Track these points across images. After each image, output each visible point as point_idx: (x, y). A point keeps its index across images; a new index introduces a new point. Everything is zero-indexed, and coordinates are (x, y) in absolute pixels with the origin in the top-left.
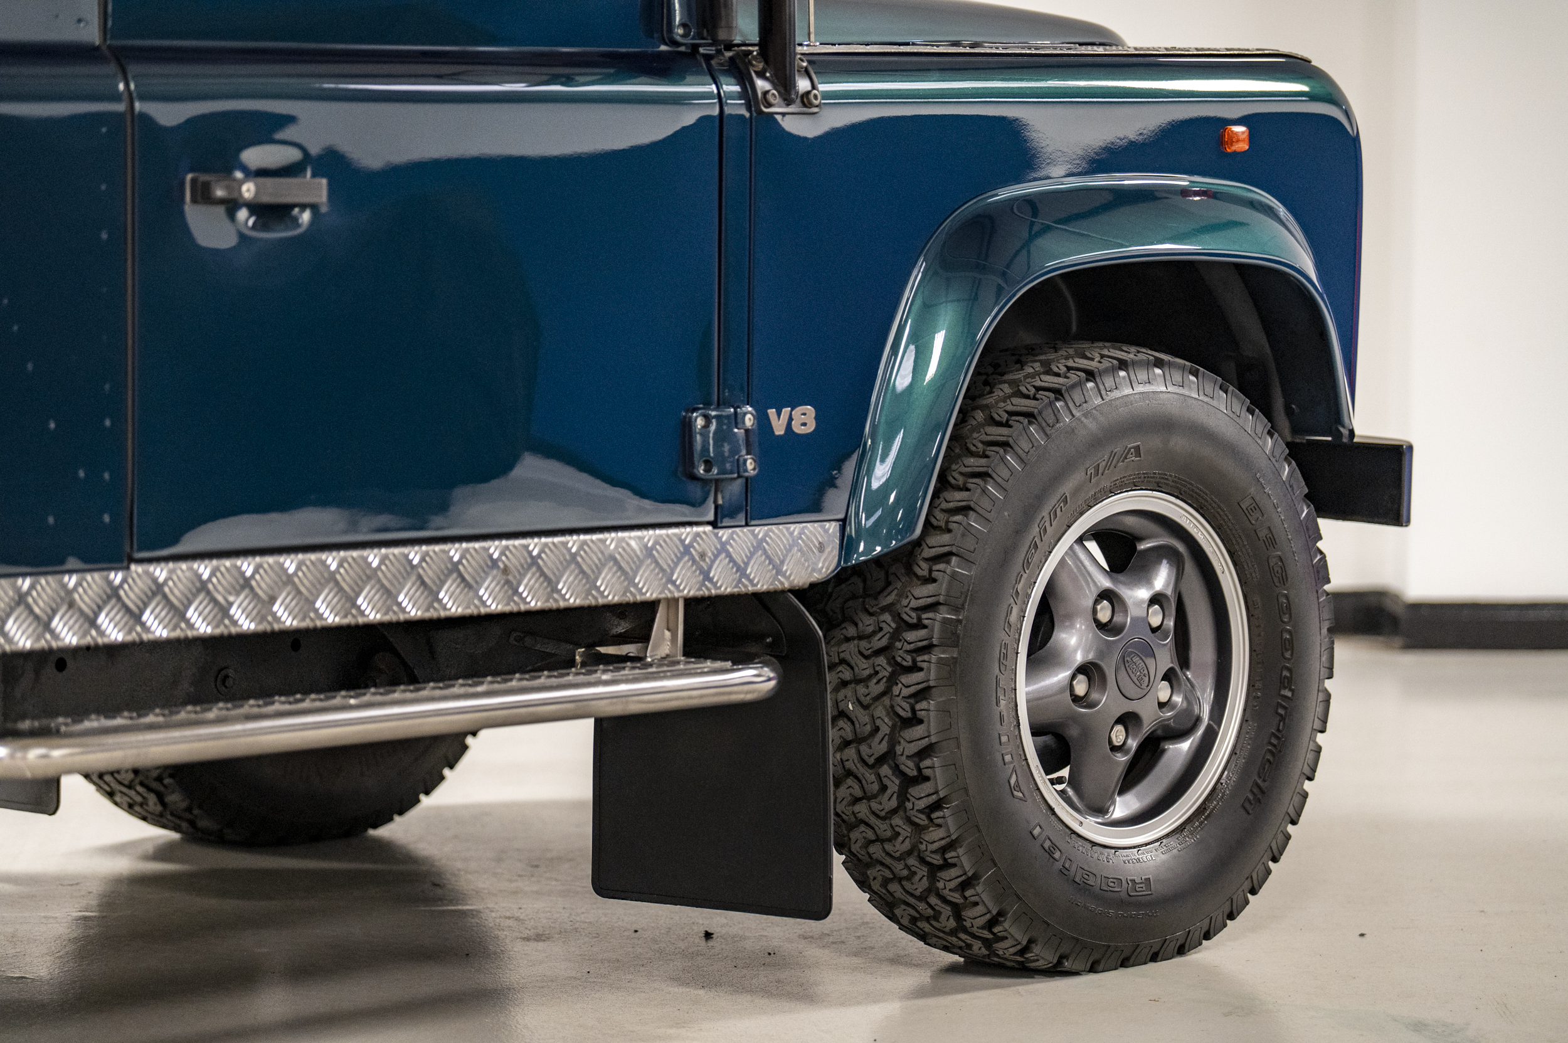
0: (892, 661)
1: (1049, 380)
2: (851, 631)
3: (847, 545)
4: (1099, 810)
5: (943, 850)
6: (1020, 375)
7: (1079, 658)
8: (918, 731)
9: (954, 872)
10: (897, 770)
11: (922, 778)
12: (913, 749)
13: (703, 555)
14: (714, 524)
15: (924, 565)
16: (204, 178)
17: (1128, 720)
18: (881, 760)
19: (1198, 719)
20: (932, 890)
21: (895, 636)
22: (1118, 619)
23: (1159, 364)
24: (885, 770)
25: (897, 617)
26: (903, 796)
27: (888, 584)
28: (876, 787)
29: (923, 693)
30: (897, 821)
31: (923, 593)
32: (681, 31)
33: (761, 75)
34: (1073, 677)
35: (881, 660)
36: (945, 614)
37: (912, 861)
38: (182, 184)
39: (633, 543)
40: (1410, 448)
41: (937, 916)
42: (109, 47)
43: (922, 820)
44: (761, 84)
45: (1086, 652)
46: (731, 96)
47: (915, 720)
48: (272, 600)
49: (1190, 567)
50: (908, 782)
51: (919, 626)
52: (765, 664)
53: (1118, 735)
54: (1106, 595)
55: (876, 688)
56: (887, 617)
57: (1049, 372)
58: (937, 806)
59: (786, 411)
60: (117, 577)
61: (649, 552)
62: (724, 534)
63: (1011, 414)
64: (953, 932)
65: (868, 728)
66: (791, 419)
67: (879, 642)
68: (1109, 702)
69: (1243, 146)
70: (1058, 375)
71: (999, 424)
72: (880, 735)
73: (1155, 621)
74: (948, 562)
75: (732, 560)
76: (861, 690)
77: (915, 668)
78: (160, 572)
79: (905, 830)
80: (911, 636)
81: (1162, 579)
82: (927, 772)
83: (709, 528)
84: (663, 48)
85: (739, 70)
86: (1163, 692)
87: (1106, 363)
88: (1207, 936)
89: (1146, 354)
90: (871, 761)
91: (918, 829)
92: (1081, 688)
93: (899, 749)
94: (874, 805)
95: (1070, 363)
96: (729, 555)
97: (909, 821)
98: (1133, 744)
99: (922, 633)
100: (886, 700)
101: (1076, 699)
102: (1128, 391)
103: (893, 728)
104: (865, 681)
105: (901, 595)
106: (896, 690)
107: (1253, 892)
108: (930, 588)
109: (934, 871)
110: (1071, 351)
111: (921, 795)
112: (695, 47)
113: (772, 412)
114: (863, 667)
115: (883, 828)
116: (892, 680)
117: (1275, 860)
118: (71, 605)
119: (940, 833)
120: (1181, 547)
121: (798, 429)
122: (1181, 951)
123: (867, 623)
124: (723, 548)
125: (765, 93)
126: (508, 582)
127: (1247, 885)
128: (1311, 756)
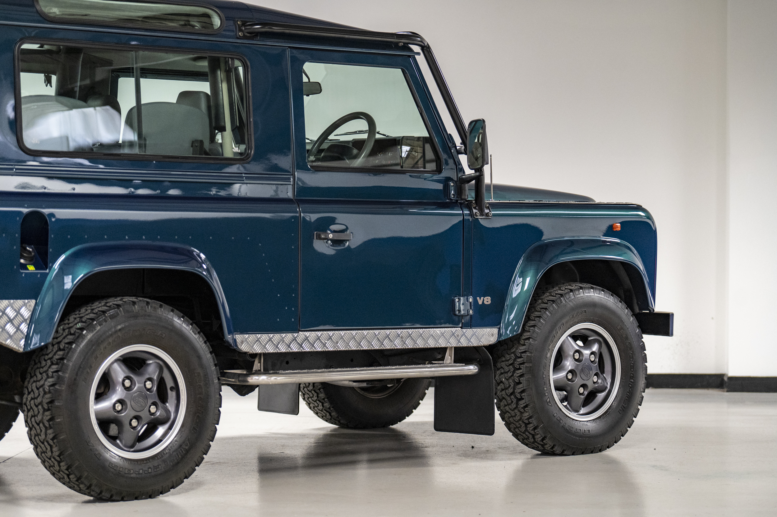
0: (514, 367)
1: (560, 292)
2: (504, 359)
3: (500, 335)
4: (577, 411)
5: (528, 419)
6: (552, 290)
7: (570, 368)
8: (521, 386)
9: (531, 425)
10: (516, 397)
11: (522, 399)
12: (519, 391)
13: (458, 336)
14: (461, 328)
15: (522, 341)
16: (319, 233)
17: (584, 386)
18: (511, 394)
19: (606, 388)
20: (526, 430)
21: (515, 360)
22: (581, 358)
23: (592, 288)
24: (512, 397)
25: (515, 355)
26: (517, 404)
27: (513, 346)
28: (510, 402)
29: (522, 376)
30: (516, 411)
31: (522, 348)
32: (452, 196)
33: (475, 208)
34: (567, 373)
35: (511, 367)
36: (528, 354)
37: (520, 422)
38: (314, 234)
39: (438, 332)
40: (673, 314)
41: (528, 438)
42: (295, 199)
43: (522, 410)
44: (474, 211)
45: (571, 366)
46: (466, 215)
47: (520, 383)
48: (337, 343)
49: (604, 345)
50: (519, 400)
51: (521, 357)
52: (476, 365)
53: (581, 390)
54: (577, 351)
55: (510, 374)
56: (513, 355)
57: (560, 290)
58: (526, 406)
59: (482, 298)
60: (296, 335)
61: (442, 334)
62: (464, 330)
63: (548, 300)
64: (533, 443)
65: (508, 385)
66: (484, 300)
67: (511, 362)
68: (578, 381)
69: (619, 229)
70: (562, 290)
71: (545, 303)
72: (511, 387)
73: (593, 359)
74: (529, 340)
75: (466, 337)
76: (506, 375)
77: (520, 369)
78: (307, 334)
79: (518, 414)
80: (519, 360)
81: (595, 348)
82: (523, 397)
83: (460, 329)
84: (447, 201)
85: (469, 207)
86: (595, 379)
87: (576, 287)
88: (608, 447)
89: (590, 285)
90: (509, 394)
91: (521, 413)
92: (570, 376)
93: (516, 391)
94: (510, 407)
95: (566, 287)
96: (465, 336)
97: (519, 411)
98: (586, 393)
99: (522, 359)
100: (512, 378)
101: (569, 380)
102: (582, 295)
103: (515, 384)
104: (507, 372)
105: (517, 349)
106: (515, 375)
107: (623, 436)
108: (524, 347)
109: (526, 425)
110: (567, 284)
111: (522, 403)
112: (457, 201)
113: (478, 298)
114: (507, 369)
115: (513, 413)
116: (514, 372)
117: (629, 427)
118: (283, 341)
119: (527, 414)
120: (601, 339)
121: (486, 303)
122: (600, 451)
123: (508, 357)
124: (464, 334)
125: (476, 213)
126: (402, 340)
127: (620, 434)
128: (640, 399)
